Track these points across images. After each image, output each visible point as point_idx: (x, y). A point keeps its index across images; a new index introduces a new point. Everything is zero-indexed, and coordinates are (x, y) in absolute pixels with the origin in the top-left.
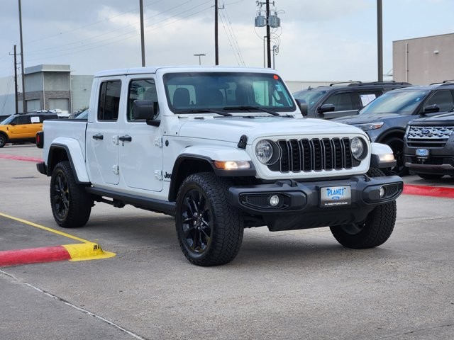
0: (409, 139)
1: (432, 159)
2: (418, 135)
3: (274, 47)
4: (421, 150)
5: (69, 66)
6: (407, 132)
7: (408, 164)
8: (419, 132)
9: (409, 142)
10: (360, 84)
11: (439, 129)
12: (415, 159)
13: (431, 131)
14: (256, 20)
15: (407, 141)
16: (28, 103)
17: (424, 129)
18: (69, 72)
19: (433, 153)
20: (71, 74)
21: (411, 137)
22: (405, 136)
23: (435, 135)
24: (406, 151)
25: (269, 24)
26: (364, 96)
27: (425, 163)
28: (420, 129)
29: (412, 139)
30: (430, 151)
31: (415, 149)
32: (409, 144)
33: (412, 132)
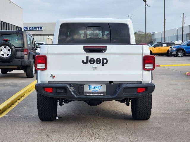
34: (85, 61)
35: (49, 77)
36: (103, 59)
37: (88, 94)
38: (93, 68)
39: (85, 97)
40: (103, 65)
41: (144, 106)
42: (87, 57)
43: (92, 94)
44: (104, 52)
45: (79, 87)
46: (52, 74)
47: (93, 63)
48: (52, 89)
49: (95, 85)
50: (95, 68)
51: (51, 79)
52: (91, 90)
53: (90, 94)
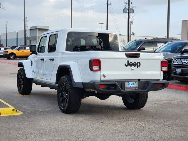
0: (173, 64)
1: (182, 73)
2: (177, 62)
3: (131, 21)
4: (178, 69)
5: (48, 27)
6: (173, 61)
7: (173, 75)
8: (178, 61)
9: (174, 65)
10: (157, 39)
11: (186, 60)
12: (175, 73)
13: (183, 61)
14: (124, 10)
15: (172, 65)
16: (31, 41)
17: (180, 60)
18: (48, 29)
19: (183, 71)
20: (49, 30)
21: (174, 63)
22: (172, 63)
23: (185, 63)
24: (172, 69)
25: (129, 12)
26: (159, 44)
27: (179, 75)
28: (178, 60)
29: (175, 64)
30: (182, 70)
31: (176, 69)
32: (173, 66)
33: (175, 61)
34: (127, 65)
35: (102, 77)
36: (138, 63)
37: (127, 89)
38: (132, 69)
39: (125, 91)
40: (138, 67)
41: (144, 98)
42: (128, 61)
43: (130, 89)
44: (139, 58)
45: (122, 83)
46: (104, 74)
47: (132, 66)
48: (104, 86)
49: (132, 82)
50: (133, 69)
51: (103, 78)
52: (129, 86)
53: (129, 89)
